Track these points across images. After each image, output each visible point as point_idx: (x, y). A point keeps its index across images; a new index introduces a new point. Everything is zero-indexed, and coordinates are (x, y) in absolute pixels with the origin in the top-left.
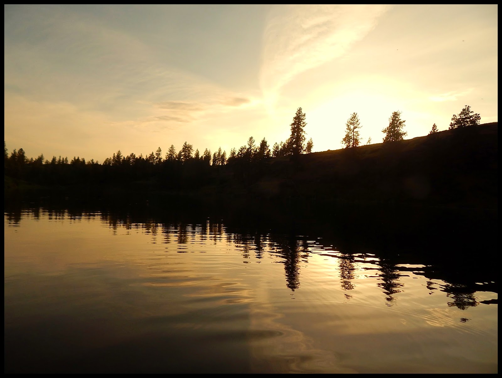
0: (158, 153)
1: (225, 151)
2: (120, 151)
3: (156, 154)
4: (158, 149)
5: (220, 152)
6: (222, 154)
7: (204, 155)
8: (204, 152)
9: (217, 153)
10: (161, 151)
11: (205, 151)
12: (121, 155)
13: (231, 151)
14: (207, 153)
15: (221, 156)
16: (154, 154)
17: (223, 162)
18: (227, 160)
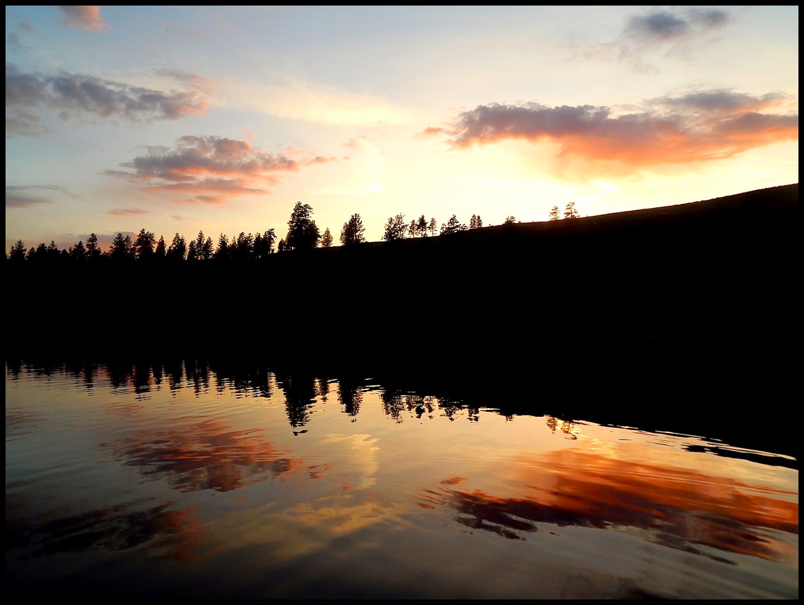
0: (91, 243)
1: (209, 238)
2: (22, 242)
3: (87, 245)
4: (91, 237)
5: (201, 239)
6: (205, 242)
7: (173, 244)
8: (173, 239)
9: (197, 242)
10: (96, 239)
11: (175, 238)
12: (23, 249)
13: (221, 238)
14: (178, 242)
15: (202, 246)
16: (84, 245)
17: (206, 255)
18: (214, 252)
